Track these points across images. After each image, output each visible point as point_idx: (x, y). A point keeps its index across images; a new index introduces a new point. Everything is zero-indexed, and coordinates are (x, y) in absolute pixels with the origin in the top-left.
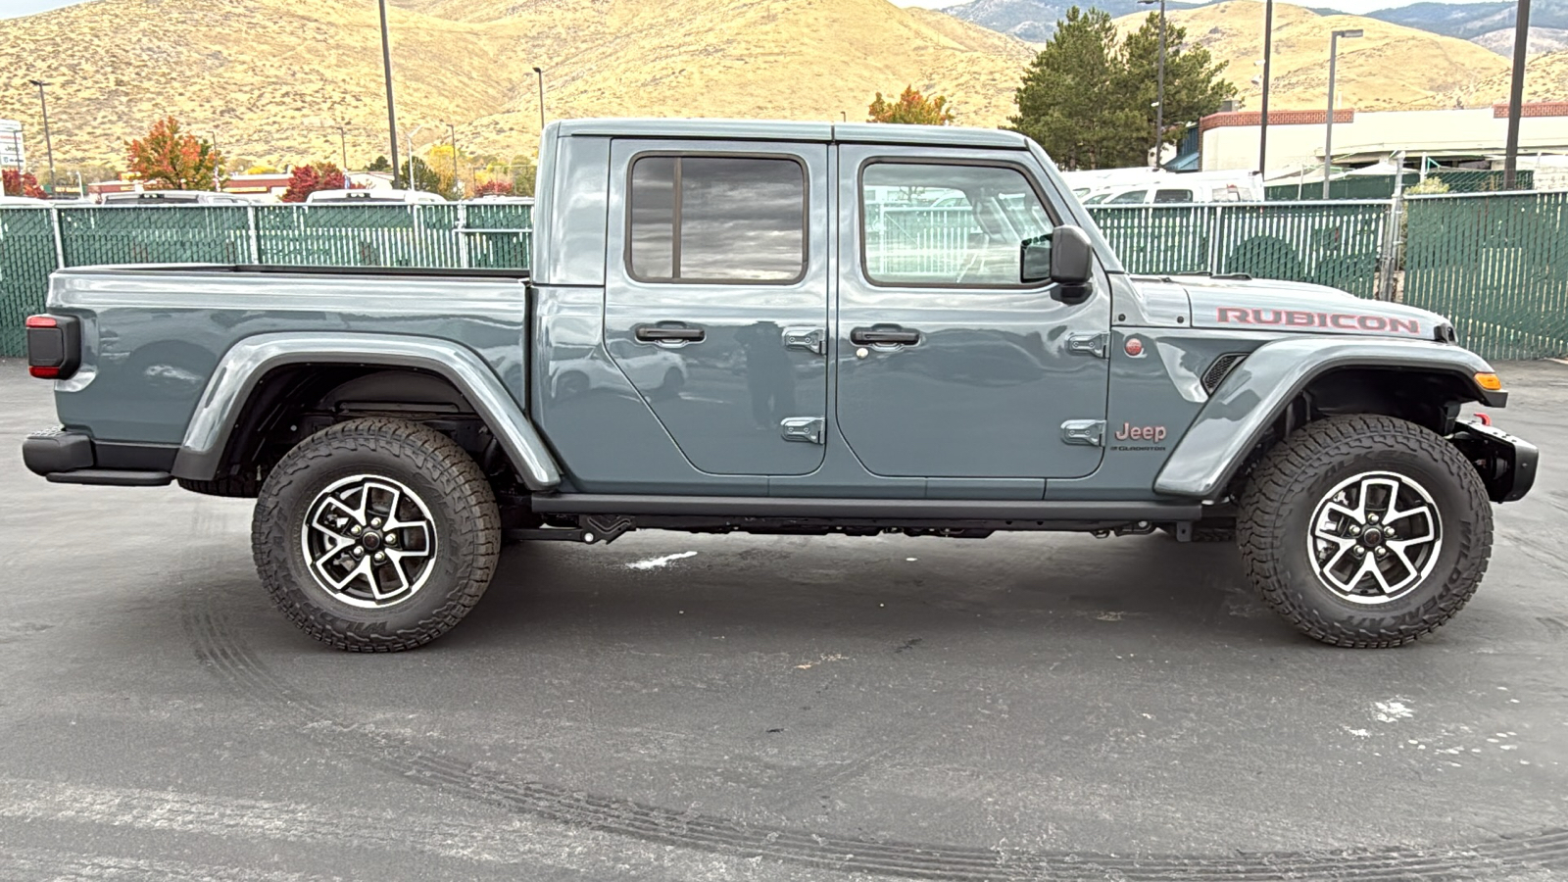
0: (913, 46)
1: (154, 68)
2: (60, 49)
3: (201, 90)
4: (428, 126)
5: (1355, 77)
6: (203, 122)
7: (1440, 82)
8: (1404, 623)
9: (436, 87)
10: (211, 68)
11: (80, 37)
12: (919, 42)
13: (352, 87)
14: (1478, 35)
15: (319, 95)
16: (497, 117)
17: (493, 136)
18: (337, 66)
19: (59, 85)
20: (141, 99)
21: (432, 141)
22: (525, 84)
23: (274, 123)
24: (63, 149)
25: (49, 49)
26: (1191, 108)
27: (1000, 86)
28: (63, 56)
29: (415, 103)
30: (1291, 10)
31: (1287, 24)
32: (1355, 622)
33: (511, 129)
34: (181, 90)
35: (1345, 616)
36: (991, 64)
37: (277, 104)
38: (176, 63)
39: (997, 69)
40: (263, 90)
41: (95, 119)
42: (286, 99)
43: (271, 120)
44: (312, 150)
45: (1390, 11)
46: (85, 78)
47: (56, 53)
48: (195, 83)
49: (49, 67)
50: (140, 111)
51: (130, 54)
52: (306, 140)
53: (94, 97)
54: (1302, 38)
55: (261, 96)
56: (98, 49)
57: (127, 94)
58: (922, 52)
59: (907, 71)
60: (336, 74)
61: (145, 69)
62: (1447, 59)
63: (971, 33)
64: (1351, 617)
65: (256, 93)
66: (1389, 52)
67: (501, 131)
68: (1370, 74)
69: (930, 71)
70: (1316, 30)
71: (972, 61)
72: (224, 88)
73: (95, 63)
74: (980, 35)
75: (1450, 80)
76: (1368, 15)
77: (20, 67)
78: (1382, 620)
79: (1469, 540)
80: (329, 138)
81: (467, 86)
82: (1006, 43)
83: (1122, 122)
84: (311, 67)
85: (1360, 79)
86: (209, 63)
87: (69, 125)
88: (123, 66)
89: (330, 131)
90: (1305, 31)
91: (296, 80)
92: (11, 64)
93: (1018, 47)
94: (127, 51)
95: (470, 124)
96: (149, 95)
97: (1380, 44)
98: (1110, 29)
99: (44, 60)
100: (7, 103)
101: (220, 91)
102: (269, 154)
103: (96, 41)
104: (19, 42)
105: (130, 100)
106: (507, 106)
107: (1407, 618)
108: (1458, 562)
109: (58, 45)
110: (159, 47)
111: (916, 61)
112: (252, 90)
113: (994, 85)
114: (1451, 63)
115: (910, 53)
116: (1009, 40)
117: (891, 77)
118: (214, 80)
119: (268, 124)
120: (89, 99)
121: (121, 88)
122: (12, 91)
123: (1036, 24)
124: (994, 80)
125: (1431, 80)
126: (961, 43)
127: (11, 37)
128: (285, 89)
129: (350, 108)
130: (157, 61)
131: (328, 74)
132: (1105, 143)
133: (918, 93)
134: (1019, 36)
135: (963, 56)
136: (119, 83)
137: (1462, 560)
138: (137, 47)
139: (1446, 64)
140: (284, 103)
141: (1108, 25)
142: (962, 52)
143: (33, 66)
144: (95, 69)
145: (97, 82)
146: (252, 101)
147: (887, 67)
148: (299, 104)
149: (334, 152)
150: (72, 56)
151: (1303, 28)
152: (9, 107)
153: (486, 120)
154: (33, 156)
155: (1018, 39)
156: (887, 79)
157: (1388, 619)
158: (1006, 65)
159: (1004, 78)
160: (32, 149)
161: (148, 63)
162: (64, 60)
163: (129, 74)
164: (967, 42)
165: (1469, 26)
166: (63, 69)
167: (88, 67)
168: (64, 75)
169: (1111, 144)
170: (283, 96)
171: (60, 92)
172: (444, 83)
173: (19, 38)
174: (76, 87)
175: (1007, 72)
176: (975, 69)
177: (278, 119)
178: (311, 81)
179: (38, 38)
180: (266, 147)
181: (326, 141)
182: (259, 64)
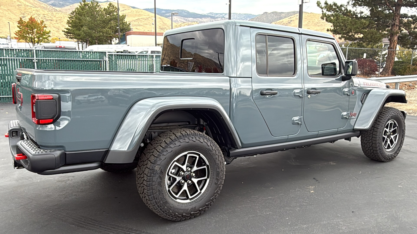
0: (17, 4)
5: (142, 24)
7: (162, 27)
12: (19, 3)
14: (168, 17)
26: (123, 29)
27: (47, 19)
30: (125, 6)
31: (125, 10)
36: (44, 12)
39: (45, 14)
45: (149, 9)
54: (129, 13)
58: (20, 6)
59: (16, 12)
62: (163, 22)
63: (35, 2)
66: (150, 19)
68: (146, 24)
69: (23, 12)
70: (132, 12)
71: (37, 11)
74: (38, 3)
75: (164, 27)
76: (144, 9)
82: (47, 6)
83: (105, 32)
85: (144, 25)
90: (130, 12)
93: (51, 8)
97: (148, 17)
98: (99, 6)
111: (18, 9)
113: (45, 18)
114: (164, 23)
115: (16, 6)
116: (48, 6)
117: (10, 13)
123: (56, 2)
124: (45, 17)
125: (160, 27)
126: (33, 5)
132: (101, 37)
133: (34, 19)
134: (51, 5)
135: (34, 9)
139: (163, 23)
141: (98, 5)
142: (34, 8)
147: (8, 10)
151: (129, 11)
155: (50, 6)
156: (9, 13)
158: (48, 13)
159: (48, 17)
164: (34, 5)
165: (166, 15)
169: (103, 37)
175: (48, 15)
176: (38, 13)
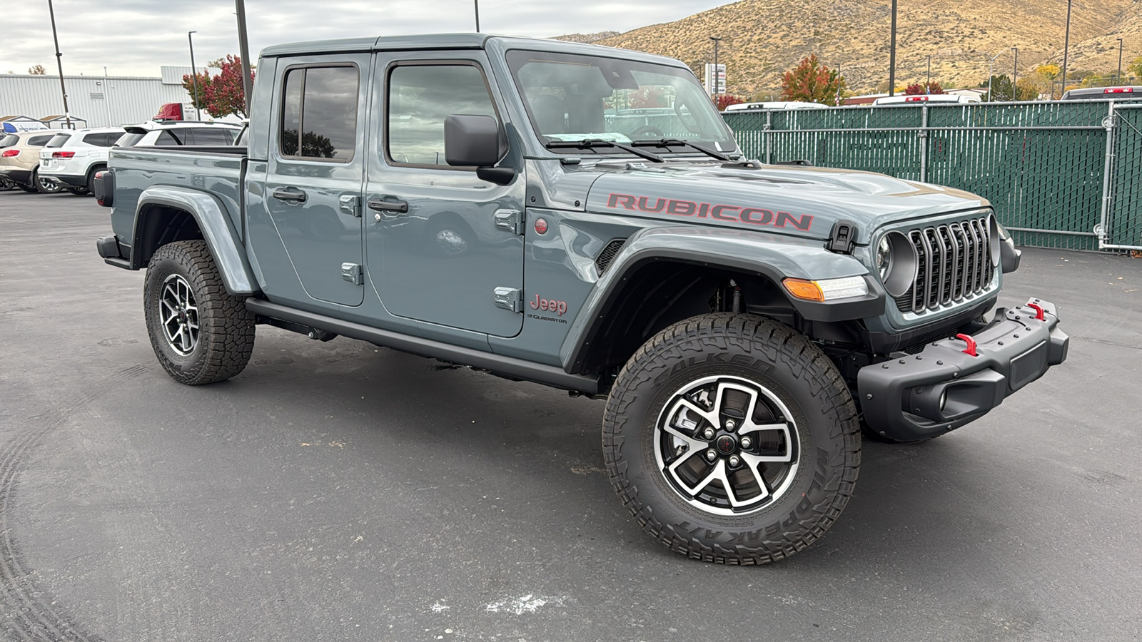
1: (840, 21)
2: (784, 13)
3: (869, 34)
4: (1038, 50)
6: (867, 57)
8: (741, 542)
9: (1051, 18)
10: (878, 18)
11: (797, 4)
13: (981, 24)
15: (955, 31)
16: (1100, 39)
17: (1095, 55)
18: (971, 8)
19: (779, 38)
20: (829, 44)
21: (1040, 62)
22: (1132, 9)
23: (917, 54)
24: (775, 81)
25: (778, 14)
28: (785, 18)
29: (1031, 32)
32: (690, 528)
33: (1112, 48)
34: (856, 35)
35: (680, 521)
37: (922, 40)
38: (855, 16)
40: (913, 31)
41: (798, 59)
42: (929, 37)
43: (914, 53)
44: (941, 74)
46: (796, 32)
47: (781, 16)
48: (866, 29)
49: (775, 26)
50: (827, 52)
51: (826, 13)
52: (938, 66)
53: (799, 44)
55: (910, 35)
56: (807, 11)
57: (820, 41)
60: (969, 14)
61: (835, 22)
64: (686, 524)
65: (908, 33)
67: (1102, 50)
72: (885, 32)
73: (803, 21)
77: (759, 28)
78: (718, 533)
79: (824, 471)
80: (956, 64)
81: (1079, 15)
84: (952, 10)
86: (878, 13)
87: (782, 65)
88: (821, 21)
89: (957, 58)
91: (938, 22)
92: (754, 26)
94: (825, 11)
95: (1075, 46)
96: (834, 40)
99: (773, 22)
100: (747, 52)
101: (882, 34)
102: (910, 77)
103: (807, 6)
104: (760, 11)
105: (822, 45)
106: (1112, 29)
107: (746, 538)
108: (809, 492)
109: (783, 11)
110: (845, 6)
112: (905, 31)
118: (879, 26)
119: (912, 55)
120: (796, 46)
121: (818, 37)
122: (752, 44)
127: (756, 9)
128: (929, 28)
129: (977, 40)
130: (843, 16)
131: (963, 16)
136: (817, 33)
137: (815, 490)
138: (832, 7)
140: (927, 39)
143: (766, 26)
144: (803, 25)
145: (803, 34)
146: (904, 40)
148: (938, 39)
149: (958, 74)
150: (790, 17)
152: (749, 55)
153: (1089, 42)
154: (757, 87)
157: (726, 533)
160: (757, 82)
161: (837, 18)
162: (785, 21)
163: (823, 27)
166: (784, 27)
167: (799, 24)
168: (784, 31)
170: (927, 34)
171: (780, 43)
172: (1059, 14)
173: (761, 9)
174: (789, 38)
177: (920, 52)
178: (949, 21)
179: (772, 7)
180: (908, 73)
181: (953, 66)
182: (913, 11)
